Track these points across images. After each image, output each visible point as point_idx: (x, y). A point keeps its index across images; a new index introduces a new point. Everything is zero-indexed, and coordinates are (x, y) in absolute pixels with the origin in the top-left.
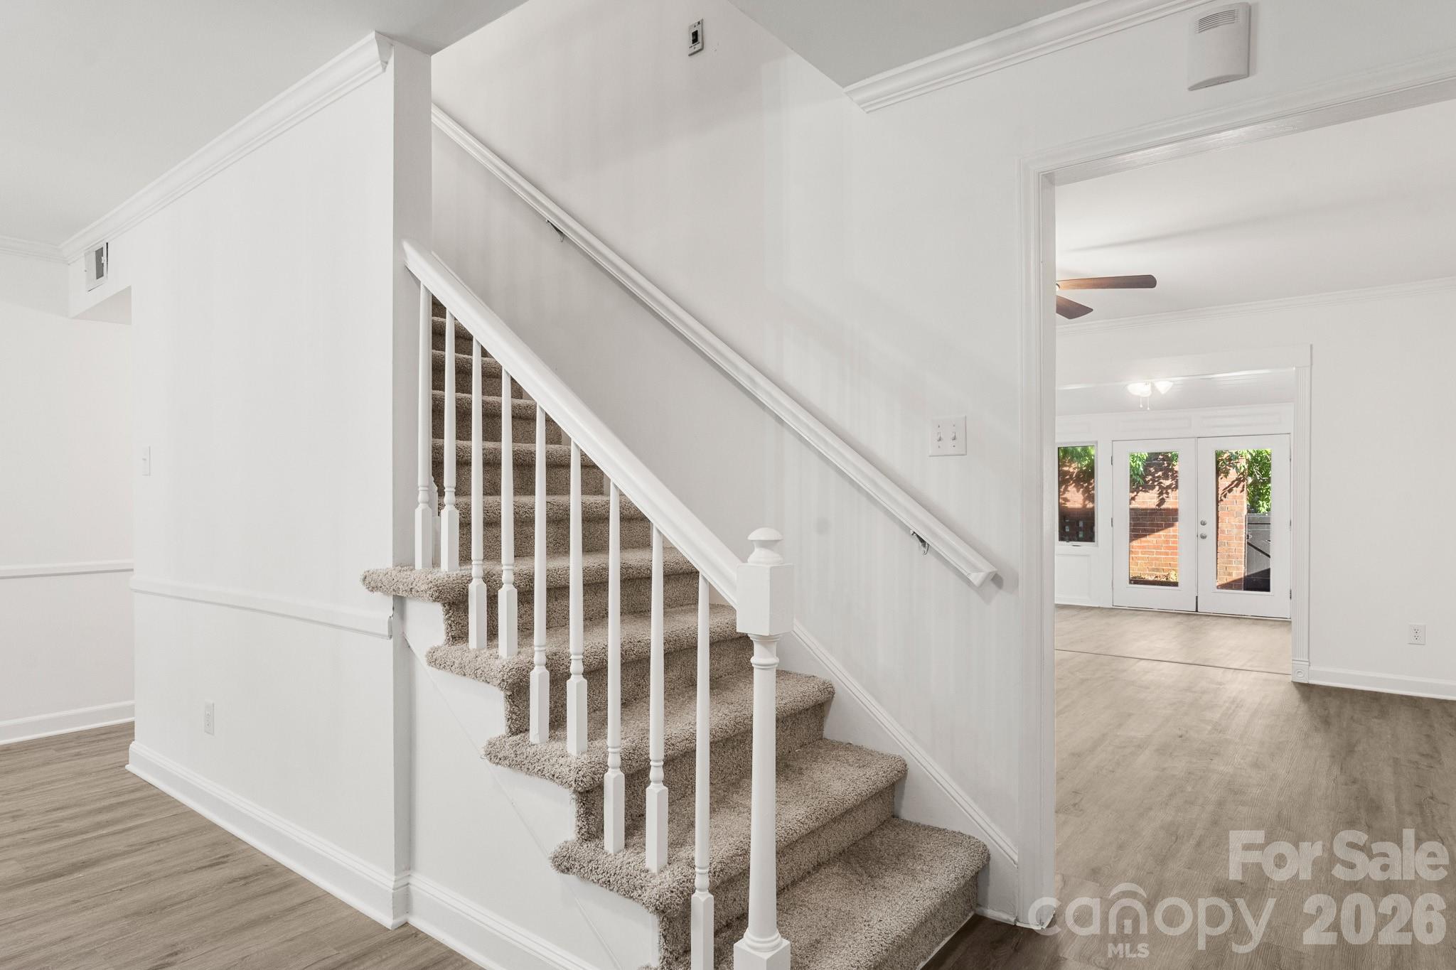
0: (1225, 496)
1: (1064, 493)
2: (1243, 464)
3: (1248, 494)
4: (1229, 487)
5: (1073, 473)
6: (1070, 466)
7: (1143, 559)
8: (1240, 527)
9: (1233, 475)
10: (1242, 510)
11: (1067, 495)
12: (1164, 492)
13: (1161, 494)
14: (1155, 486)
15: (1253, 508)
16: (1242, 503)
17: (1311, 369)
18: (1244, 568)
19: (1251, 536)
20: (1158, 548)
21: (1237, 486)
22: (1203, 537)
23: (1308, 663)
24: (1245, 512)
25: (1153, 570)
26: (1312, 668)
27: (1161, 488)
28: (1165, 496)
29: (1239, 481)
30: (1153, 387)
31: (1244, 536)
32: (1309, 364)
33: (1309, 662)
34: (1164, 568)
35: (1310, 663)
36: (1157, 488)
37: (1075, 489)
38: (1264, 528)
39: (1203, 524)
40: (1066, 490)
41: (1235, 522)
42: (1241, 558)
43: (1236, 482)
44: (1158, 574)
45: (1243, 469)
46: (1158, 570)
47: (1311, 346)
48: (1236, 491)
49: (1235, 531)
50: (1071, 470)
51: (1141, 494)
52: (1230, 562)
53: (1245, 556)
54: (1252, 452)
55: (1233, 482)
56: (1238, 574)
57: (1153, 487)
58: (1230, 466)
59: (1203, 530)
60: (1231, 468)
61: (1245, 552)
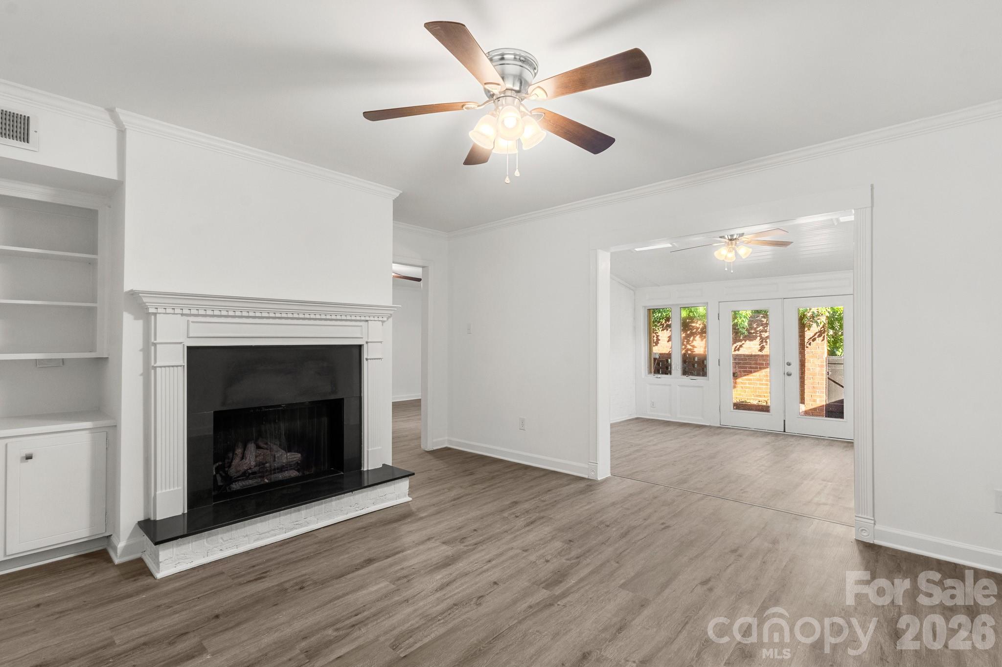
0: (810, 344)
1: (692, 342)
2: (823, 320)
3: (829, 342)
4: (813, 337)
5: (699, 328)
6: (697, 323)
7: (749, 388)
8: (822, 366)
9: (815, 329)
10: (823, 353)
11: (695, 343)
12: (764, 341)
13: (762, 342)
14: (757, 336)
15: (832, 353)
16: (823, 349)
17: (872, 210)
18: (825, 396)
19: (830, 373)
20: (760, 380)
21: (819, 336)
22: (789, 375)
23: (873, 522)
24: (826, 355)
25: (757, 396)
26: (877, 527)
27: (762, 338)
28: (764, 344)
29: (820, 333)
30: (736, 254)
31: (825, 373)
32: (870, 205)
33: (874, 520)
34: (765, 395)
35: (875, 522)
36: (759, 338)
37: (700, 339)
38: (841, 367)
39: (789, 364)
40: (694, 340)
41: (818, 362)
42: (823, 389)
43: (818, 334)
44: (761, 399)
45: (822, 324)
46: (760, 396)
47: (872, 186)
48: (819, 340)
49: (818, 369)
50: (698, 325)
51: (748, 342)
52: (815, 392)
53: (826, 387)
54: (829, 310)
55: (817, 333)
56: (821, 401)
57: (755, 338)
58: (813, 322)
59: (788, 369)
60: (813, 324)
61: (826, 384)
